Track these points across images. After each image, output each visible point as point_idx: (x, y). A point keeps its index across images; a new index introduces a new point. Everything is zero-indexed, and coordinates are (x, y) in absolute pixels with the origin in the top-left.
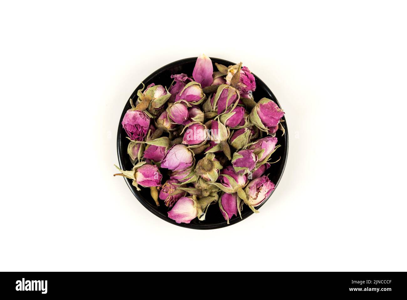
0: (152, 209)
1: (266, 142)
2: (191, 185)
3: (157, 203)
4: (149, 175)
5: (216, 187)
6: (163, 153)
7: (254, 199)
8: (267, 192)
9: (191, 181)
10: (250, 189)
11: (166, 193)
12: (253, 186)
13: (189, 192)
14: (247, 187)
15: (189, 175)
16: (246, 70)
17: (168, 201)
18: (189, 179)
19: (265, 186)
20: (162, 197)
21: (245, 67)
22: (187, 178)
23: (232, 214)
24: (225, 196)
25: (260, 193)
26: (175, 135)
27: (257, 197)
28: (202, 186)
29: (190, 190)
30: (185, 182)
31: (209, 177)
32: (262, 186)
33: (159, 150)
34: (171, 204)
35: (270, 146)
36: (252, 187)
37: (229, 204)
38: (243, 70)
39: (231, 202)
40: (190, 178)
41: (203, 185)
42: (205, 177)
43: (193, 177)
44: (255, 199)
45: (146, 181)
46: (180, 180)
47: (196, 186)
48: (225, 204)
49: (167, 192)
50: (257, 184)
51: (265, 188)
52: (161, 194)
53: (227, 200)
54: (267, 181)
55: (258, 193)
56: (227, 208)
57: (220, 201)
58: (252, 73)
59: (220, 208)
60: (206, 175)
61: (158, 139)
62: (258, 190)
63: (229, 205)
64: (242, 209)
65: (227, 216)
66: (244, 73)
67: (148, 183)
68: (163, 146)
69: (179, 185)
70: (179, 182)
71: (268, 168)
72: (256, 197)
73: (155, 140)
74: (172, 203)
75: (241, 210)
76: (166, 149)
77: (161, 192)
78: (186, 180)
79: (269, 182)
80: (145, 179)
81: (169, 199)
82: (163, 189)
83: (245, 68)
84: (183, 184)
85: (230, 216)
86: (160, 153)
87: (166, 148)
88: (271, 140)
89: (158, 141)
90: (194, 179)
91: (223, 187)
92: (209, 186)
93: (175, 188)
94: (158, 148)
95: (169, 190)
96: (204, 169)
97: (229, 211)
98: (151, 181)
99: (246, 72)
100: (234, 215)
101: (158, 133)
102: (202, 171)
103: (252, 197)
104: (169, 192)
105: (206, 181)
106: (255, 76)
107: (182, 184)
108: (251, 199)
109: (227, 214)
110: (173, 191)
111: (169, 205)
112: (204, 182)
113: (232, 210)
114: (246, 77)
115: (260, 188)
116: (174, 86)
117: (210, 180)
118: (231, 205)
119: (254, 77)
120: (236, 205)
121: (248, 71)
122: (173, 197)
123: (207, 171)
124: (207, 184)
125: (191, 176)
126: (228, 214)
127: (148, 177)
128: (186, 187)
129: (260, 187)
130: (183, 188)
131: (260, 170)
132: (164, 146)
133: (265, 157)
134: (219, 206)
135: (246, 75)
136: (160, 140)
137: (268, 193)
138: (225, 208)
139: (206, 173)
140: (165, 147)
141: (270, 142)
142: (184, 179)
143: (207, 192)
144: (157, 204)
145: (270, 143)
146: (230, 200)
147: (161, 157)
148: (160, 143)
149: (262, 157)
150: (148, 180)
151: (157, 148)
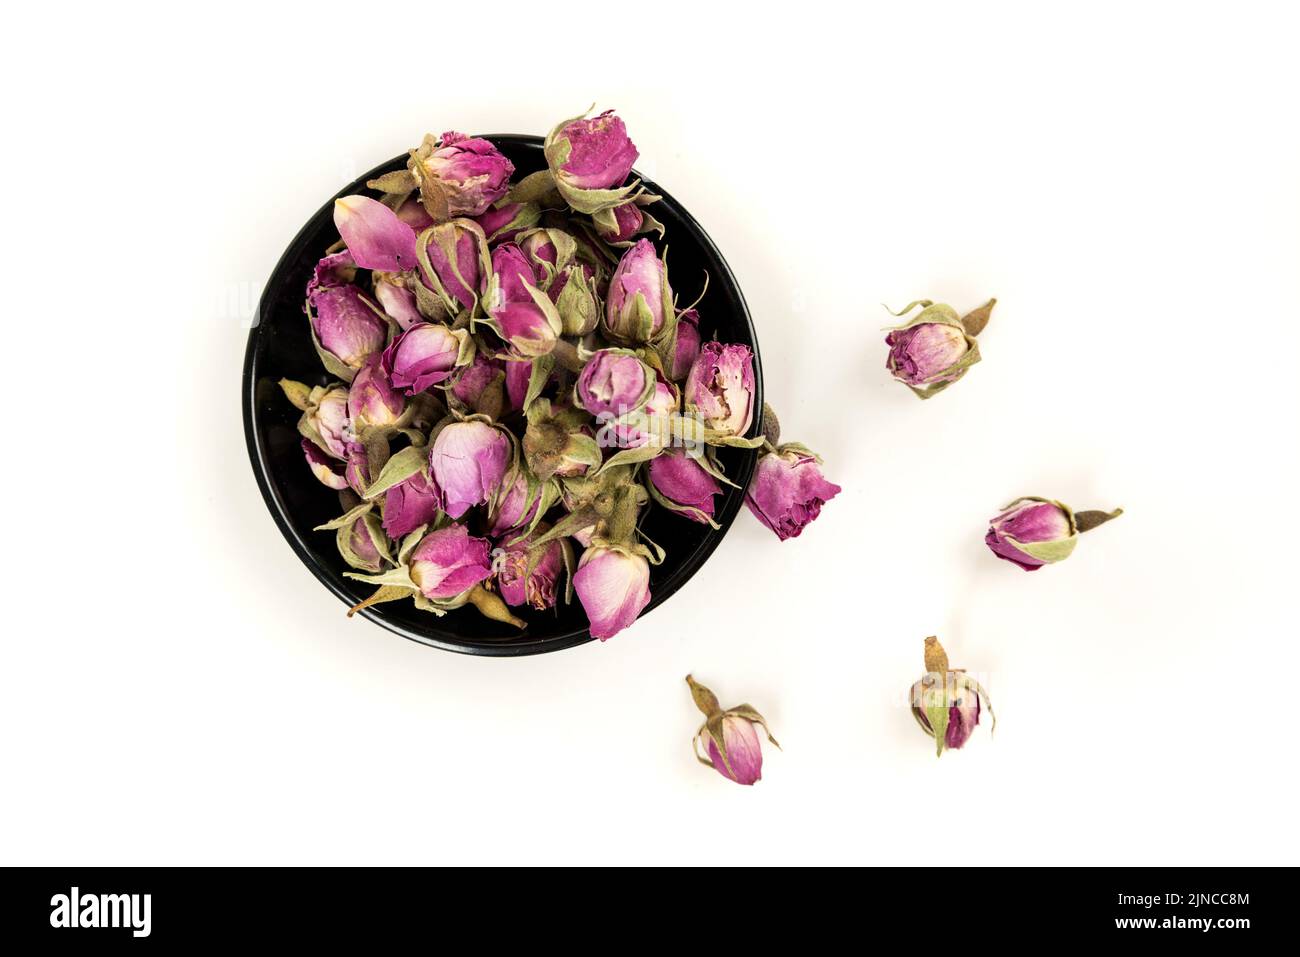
0: (517, 647)
1: (630, 272)
2: (556, 513)
3: (517, 623)
4: (452, 553)
5: (619, 469)
6: (425, 491)
7: (725, 419)
8: (740, 376)
9: (549, 504)
10: (695, 403)
11: (514, 582)
12: (698, 390)
13: (564, 534)
14: (686, 405)
15: (529, 494)
16: (455, 139)
17: (535, 596)
18: (536, 503)
19: (725, 367)
20: (515, 600)
21: (445, 135)
22: (530, 502)
23: (708, 497)
24: (656, 469)
25: (725, 393)
26: (422, 424)
27: (727, 406)
28: (583, 495)
29: (563, 527)
30: (535, 518)
31: (577, 461)
32: (718, 372)
33: (410, 492)
34: (549, 596)
35: (645, 272)
36: (697, 396)
37: (681, 483)
38: (447, 146)
39: (682, 473)
40: (540, 498)
41: (583, 491)
42: (568, 469)
43: (544, 490)
44: (728, 416)
45: (450, 575)
46: (519, 522)
47: (570, 505)
48: (674, 491)
49: (514, 578)
50: (704, 379)
51: (728, 372)
52: (506, 594)
53: (669, 475)
54: (720, 351)
55: (723, 396)
56: (685, 494)
57: (656, 494)
58: (473, 137)
59: (669, 507)
60: (566, 463)
61: (388, 466)
62: (716, 389)
63: (684, 483)
64: (721, 465)
65: (701, 512)
66: (457, 150)
67: (461, 577)
68: (411, 473)
69: (526, 536)
70: (521, 530)
71: (696, 320)
72: (725, 409)
73: (382, 473)
74: (547, 592)
75: (721, 469)
76: (425, 476)
77: (502, 587)
78: (531, 512)
79: (725, 351)
80: (447, 571)
81: (533, 589)
82: (500, 579)
83: (448, 138)
84: (533, 525)
85: (708, 507)
86: (420, 499)
87: (424, 472)
88: (635, 256)
89: (390, 472)
90: (548, 494)
91: (633, 455)
92: (601, 481)
93: (525, 552)
94: (406, 488)
95: (514, 568)
96: (549, 453)
97: (694, 499)
98: (467, 566)
99: (460, 144)
100: (715, 496)
101: (377, 453)
102: (548, 462)
103: (717, 419)
104: (519, 574)
105: (580, 474)
106: (486, 138)
107: (532, 529)
108: (719, 422)
109: (695, 510)
110: (524, 563)
111: (545, 602)
112: (580, 483)
113: (700, 488)
114: (468, 154)
115: (717, 381)
116: (317, 316)
117: (588, 466)
118: (687, 480)
119: (487, 142)
120: (699, 472)
121: (462, 138)
122: (536, 577)
123: (559, 453)
124: (589, 479)
125: (537, 493)
126: (698, 506)
127: (454, 561)
128: (548, 530)
129: (715, 379)
130: (543, 537)
131: (685, 342)
132: (415, 472)
133: (659, 304)
134: (663, 507)
135: (464, 150)
136: (393, 466)
137: (744, 377)
138: (680, 499)
139: (562, 459)
140: (420, 473)
141: (637, 265)
142: (526, 512)
143: (603, 501)
144: (519, 626)
145: (640, 266)
146: (675, 470)
147: (432, 504)
148: (399, 471)
149: (652, 314)
150: (456, 570)
151: (403, 491)
